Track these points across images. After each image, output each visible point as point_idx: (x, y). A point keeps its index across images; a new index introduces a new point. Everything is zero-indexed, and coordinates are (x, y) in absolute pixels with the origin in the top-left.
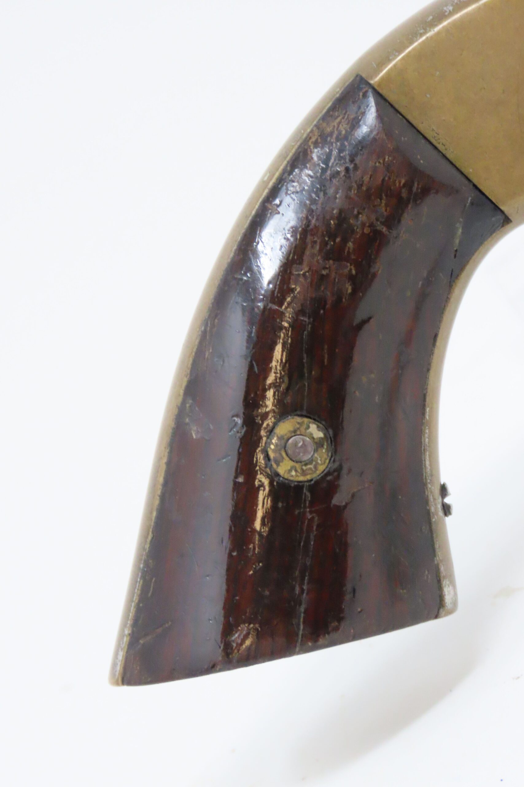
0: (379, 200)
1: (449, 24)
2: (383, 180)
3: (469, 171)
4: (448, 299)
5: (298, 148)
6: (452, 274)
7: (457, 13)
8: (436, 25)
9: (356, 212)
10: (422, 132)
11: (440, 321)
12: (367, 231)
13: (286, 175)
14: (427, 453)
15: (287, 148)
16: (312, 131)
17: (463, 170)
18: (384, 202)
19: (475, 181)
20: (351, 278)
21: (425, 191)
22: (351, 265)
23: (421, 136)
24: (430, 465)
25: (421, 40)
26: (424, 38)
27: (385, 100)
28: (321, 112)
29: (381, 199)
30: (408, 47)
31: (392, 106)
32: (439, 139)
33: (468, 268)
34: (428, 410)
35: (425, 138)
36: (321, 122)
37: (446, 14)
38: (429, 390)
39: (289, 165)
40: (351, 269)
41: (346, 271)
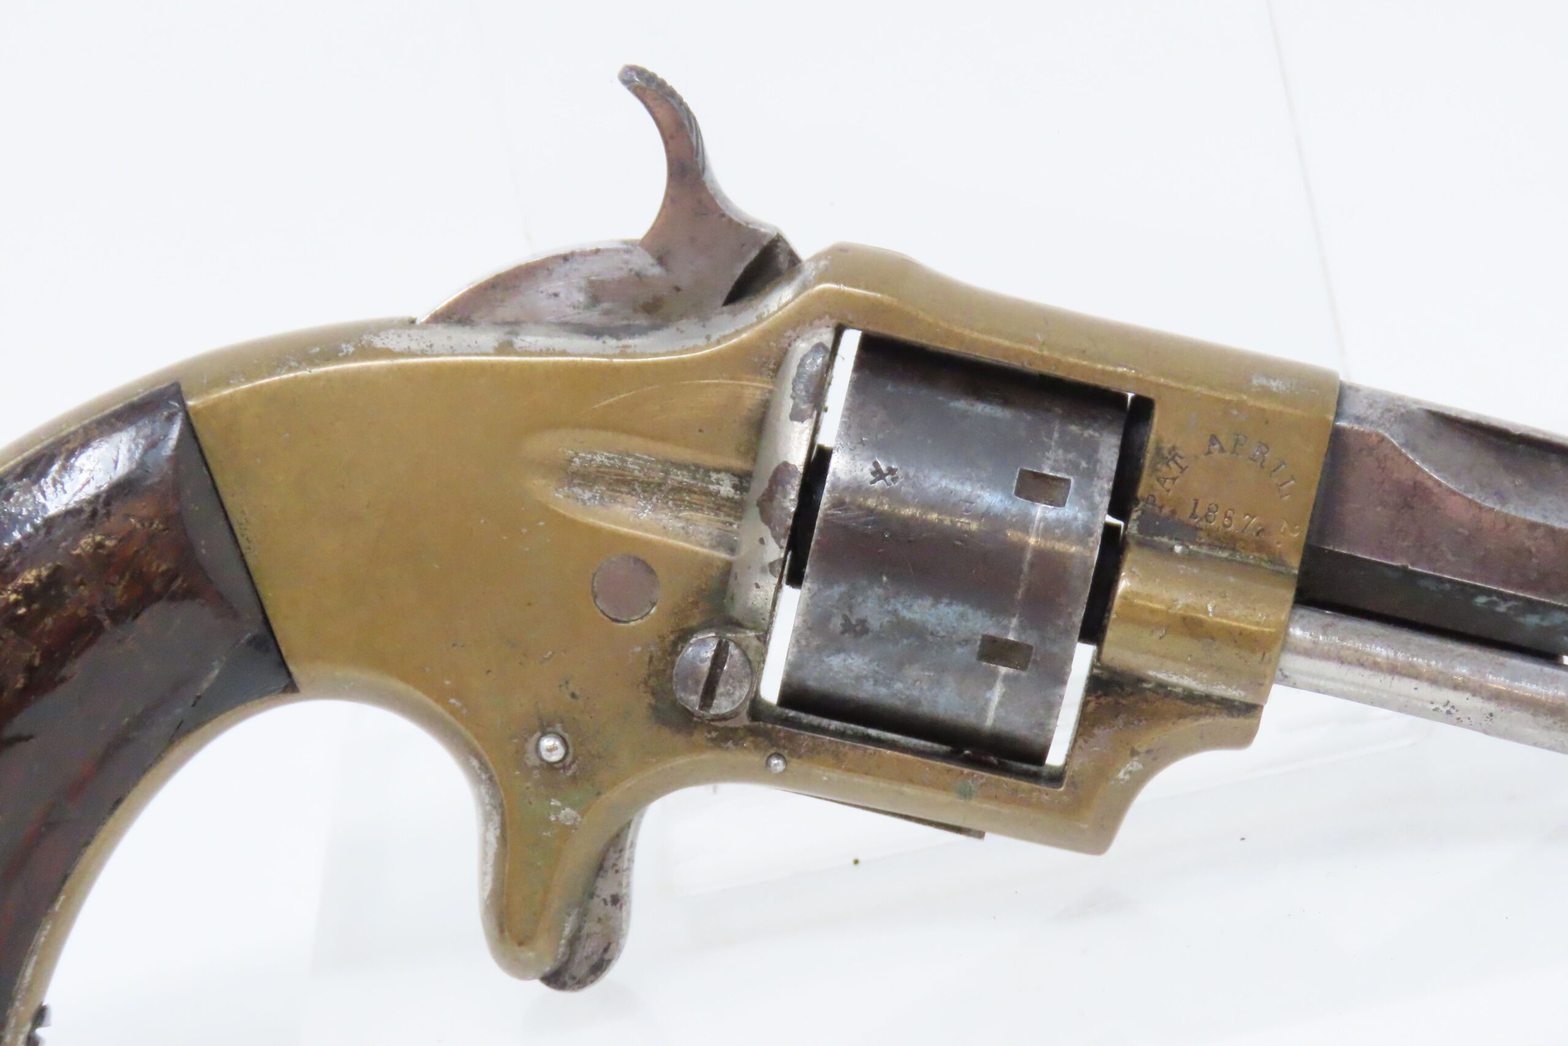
0: (117, 578)
1: (336, 371)
2: (137, 552)
3: (269, 596)
4: (158, 758)
5: (46, 448)
6: (180, 725)
7: (355, 361)
8: (317, 365)
9: (78, 579)
10: (227, 508)
11: (135, 784)
12: (82, 612)
13: (11, 477)
14: (35, 958)
15: (33, 439)
16: (75, 433)
17: (260, 588)
18: (123, 583)
19: (270, 612)
20: (30, 669)
21: (190, 594)
22: (37, 650)
23: (222, 514)
24: (34, 976)
25: (285, 376)
26: (292, 375)
27: (195, 438)
28: (103, 410)
29: (121, 578)
30: (263, 378)
31: (201, 451)
32: (246, 529)
33: (208, 727)
34: (62, 898)
35: (226, 517)
36: (94, 426)
37: (341, 355)
38: (76, 871)
39: (22, 465)
40: (34, 656)
41: (27, 656)
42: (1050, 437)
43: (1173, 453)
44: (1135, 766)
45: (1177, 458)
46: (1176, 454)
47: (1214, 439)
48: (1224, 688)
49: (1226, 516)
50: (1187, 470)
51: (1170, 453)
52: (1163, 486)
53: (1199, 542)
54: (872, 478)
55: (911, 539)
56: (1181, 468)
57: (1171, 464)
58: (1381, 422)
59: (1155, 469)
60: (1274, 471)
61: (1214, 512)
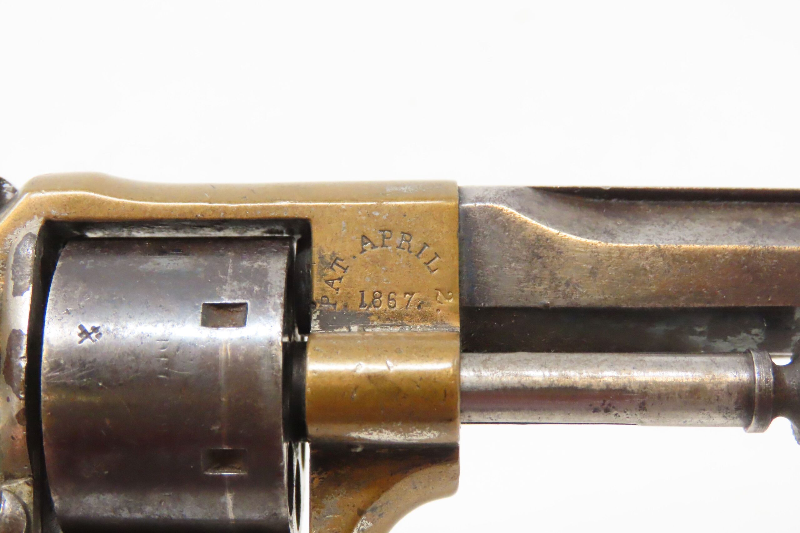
42: (225, 274)
43: (334, 258)
44: (365, 525)
45: (338, 262)
46: (337, 258)
47: (365, 238)
48: (419, 432)
49: (389, 299)
50: (349, 269)
51: (331, 259)
52: (332, 286)
53: (372, 325)
54: (80, 339)
55: (121, 382)
56: (343, 268)
57: (335, 267)
58: (497, 197)
59: (322, 275)
60: (420, 252)
61: (379, 298)
